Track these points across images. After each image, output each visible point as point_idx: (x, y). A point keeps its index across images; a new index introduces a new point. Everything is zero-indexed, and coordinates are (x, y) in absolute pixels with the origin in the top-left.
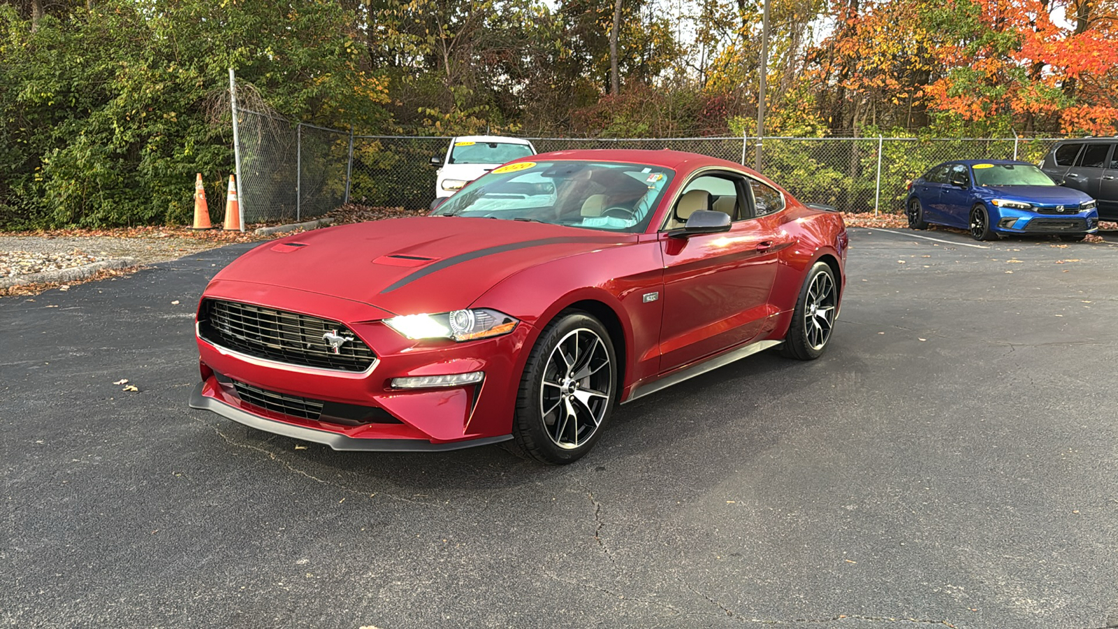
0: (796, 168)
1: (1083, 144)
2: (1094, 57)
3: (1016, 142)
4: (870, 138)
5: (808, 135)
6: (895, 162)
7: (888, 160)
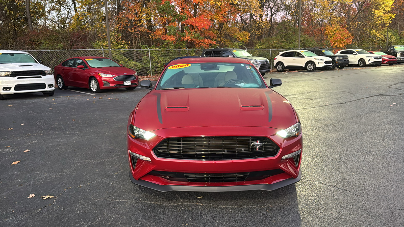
0: (120, 60)
1: (212, 51)
2: (205, 24)
3: (188, 50)
4: (145, 49)
5: (122, 48)
6: (154, 58)
7: (152, 58)
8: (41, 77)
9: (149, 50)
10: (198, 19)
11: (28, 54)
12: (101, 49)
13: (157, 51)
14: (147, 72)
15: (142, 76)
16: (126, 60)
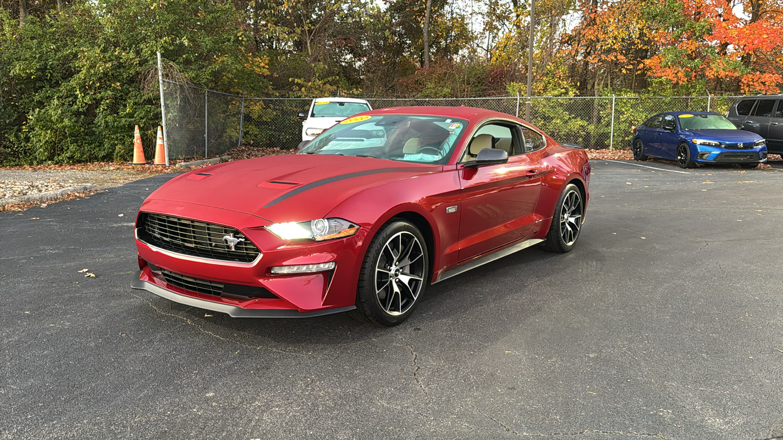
0: (554, 118)
1: (756, 100)
2: (764, 38)
3: (709, 98)
4: (607, 97)
5: (563, 95)
6: (624, 114)
7: (619, 112)
8: (363, 140)
9: (614, 99)
10: (747, 30)
11: (367, 104)
12: (516, 97)
13: (632, 101)
14: (606, 142)
15: (590, 150)
16: (566, 118)
